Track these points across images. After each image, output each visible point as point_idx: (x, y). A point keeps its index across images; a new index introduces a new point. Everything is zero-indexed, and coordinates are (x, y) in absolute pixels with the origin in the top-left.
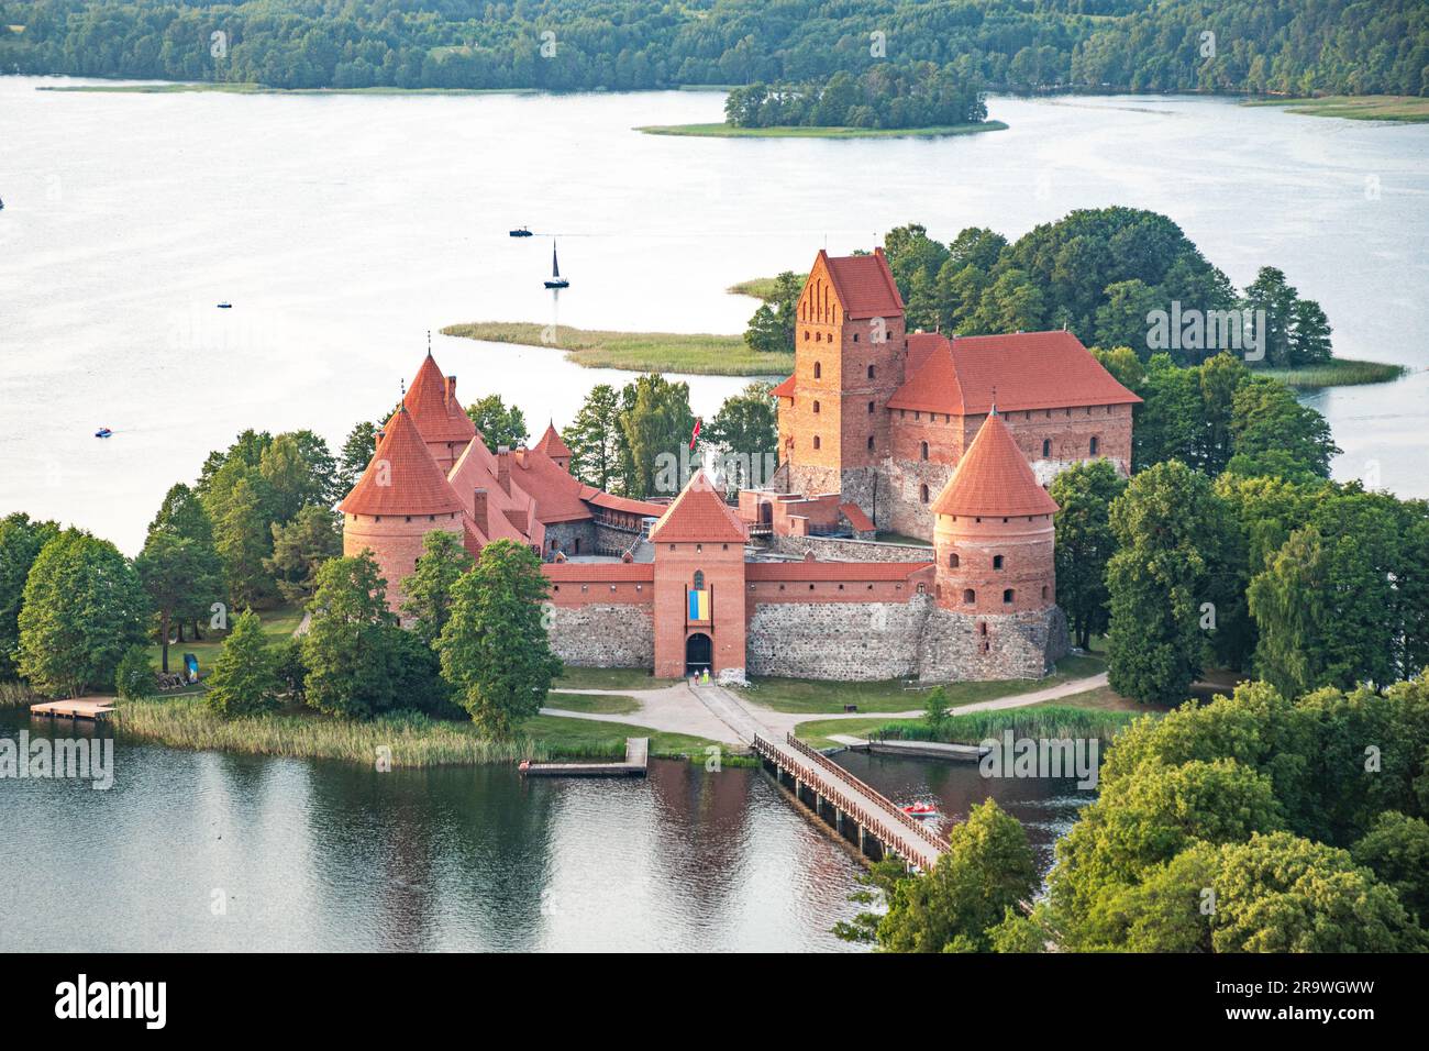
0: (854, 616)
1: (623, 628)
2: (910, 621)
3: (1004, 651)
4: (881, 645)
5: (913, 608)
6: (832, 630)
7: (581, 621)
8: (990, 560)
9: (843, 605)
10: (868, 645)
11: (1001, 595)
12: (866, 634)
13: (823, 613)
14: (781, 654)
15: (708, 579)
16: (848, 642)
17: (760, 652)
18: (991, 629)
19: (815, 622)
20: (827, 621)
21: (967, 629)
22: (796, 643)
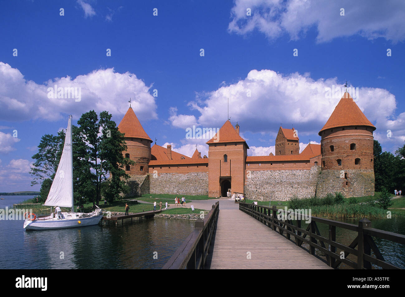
0: (288, 175)
1: (201, 181)
2: (311, 177)
3: (355, 185)
4: (299, 187)
5: (312, 172)
6: (279, 181)
7: (187, 179)
8: (349, 146)
9: (283, 171)
10: (294, 187)
11: (354, 161)
12: (293, 182)
13: (276, 174)
14: (259, 191)
15: (229, 158)
16: (286, 185)
17: (250, 189)
18: (349, 176)
19: (273, 178)
20: (277, 177)
21: (337, 176)
22: (265, 186)
